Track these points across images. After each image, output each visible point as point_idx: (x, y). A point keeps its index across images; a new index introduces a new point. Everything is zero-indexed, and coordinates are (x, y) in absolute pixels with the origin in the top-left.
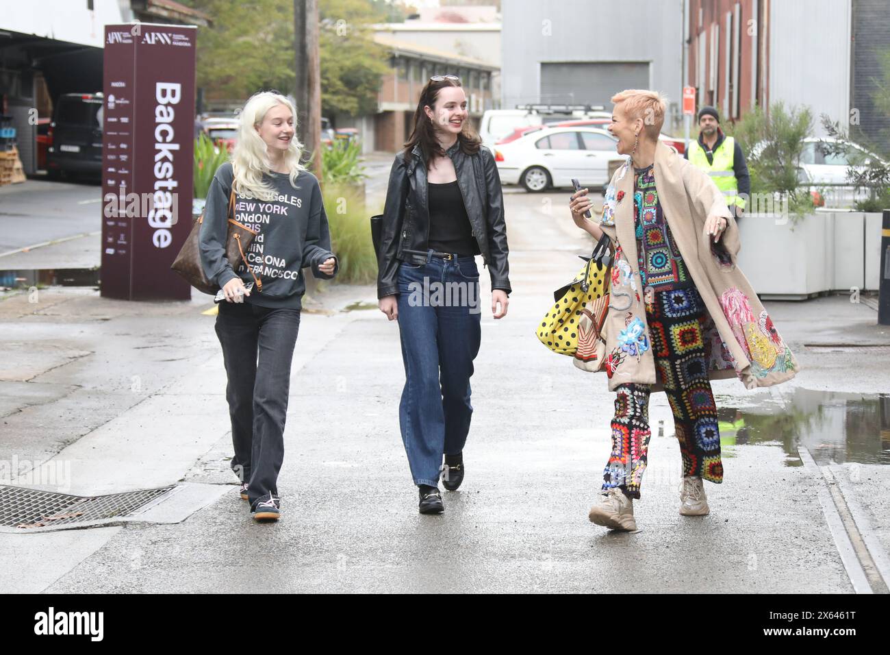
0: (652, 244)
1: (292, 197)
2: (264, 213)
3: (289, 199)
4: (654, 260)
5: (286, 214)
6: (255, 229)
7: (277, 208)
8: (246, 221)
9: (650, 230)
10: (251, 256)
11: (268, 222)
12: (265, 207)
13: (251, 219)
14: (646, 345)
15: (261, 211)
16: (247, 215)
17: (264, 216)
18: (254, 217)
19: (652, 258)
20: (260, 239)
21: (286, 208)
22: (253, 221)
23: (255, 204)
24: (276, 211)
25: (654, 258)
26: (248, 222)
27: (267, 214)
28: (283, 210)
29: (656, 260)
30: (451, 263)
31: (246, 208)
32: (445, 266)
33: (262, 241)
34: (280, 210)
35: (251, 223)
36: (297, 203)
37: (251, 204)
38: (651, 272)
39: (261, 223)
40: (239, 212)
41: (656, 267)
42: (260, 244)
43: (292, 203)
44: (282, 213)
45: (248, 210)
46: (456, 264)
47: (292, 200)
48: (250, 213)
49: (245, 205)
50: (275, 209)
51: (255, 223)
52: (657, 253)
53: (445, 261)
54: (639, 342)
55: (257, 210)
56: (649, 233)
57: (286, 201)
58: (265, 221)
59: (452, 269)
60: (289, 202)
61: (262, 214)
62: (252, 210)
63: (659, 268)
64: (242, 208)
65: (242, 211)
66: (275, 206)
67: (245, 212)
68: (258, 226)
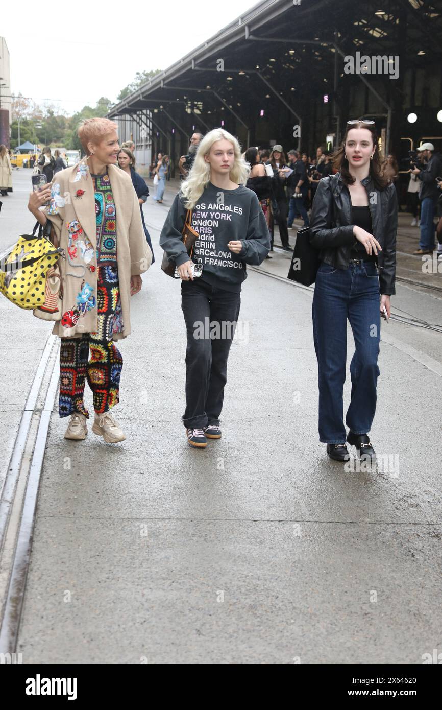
0: (107, 231)
1: (235, 207)
2: (214, 219)
3: (232, 209)
4: (106, 243)
5: (230, 220)
6: (207, 231)
7: (223, 215)
8: (201, 225)
9: (109, 220)
10: (207, 251)
11: (217, 226)
12: (214, 215)
13: (204, 223)
14: (94, 304)
15: (212, 218)
16: (201, 220)
17: (214, 221)
18: (206, 223)
19: (105, 241)
20: (212, 238)
21: (231, 215)
22: (206, 225)
23: (207, 213)
24: (223, 218)
25: (107, 241)
26: (202, 226)
27: (216, 220)
28: (228, 217)
29: (107, 243)
30: (359, 267)
31: (200, 216)
32: (355, 269)
33: (214, 240)
34: (226, 217)
35: (205, 227)
36: (239, 211)
37: (204, 213)
38: (103, 251)
39: (212, 227)
40: (196, 219)
41: (106, 248)
42: (213, 242)
43: (234, 212)
44: (227, 219)
45: (202, 217)
46: (363, 267)
47: (235, 209)
48: (204, 219)
49: (200, 214)
50: (222, 216)
51: (207, 227)
52: (109, 238)
53: (355, 266)
54: (89, 302)
55: (209, 217)
56: (108, 223)
57: (230, 210)
58: (215, 225)
59: (360, 272)
60: (232, 211)
61: (213, 220)
62: (205, 217)
63: (108, 249)
64: (198, 216)
65: (198, 218)
66: (222, 214)
67: (200, 219)
68: (209, 229)
